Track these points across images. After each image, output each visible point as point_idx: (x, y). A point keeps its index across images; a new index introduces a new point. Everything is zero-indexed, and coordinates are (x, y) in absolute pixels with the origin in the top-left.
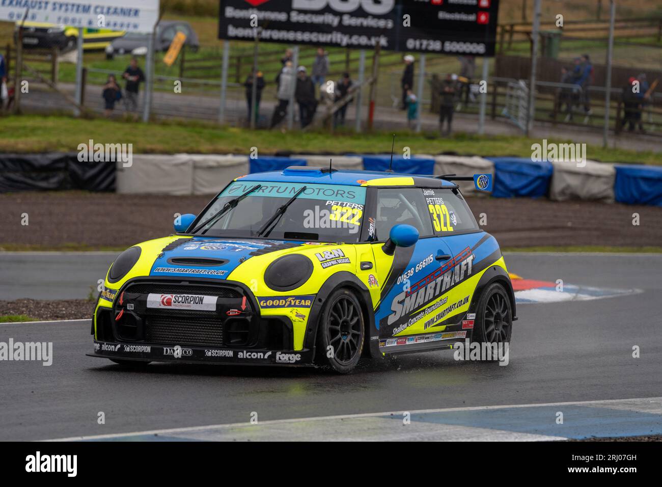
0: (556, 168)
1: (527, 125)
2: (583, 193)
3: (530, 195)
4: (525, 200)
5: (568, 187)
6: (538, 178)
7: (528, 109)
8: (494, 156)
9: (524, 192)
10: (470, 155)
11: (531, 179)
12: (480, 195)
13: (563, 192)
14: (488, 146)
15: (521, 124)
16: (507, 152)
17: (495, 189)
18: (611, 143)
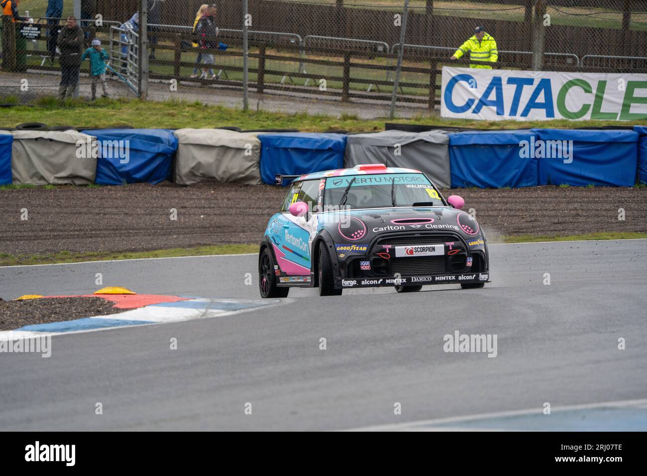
0: (181, 141)
1: (139, 85)
2: (219, 173)
3: (147, 179)
4: (141, 186)
5: (199, 165)
6: (158, 155)
7: (139, 61)
8: (96, 128)
9: (138, 176)
10: (63, 129)
11: (149, 156)
12: (78, 182)
13: (192, 174)
14: (87, 114)
15: (132, 82)
16: (114, 121)
17: (98, 172)
18: (253, 104)
